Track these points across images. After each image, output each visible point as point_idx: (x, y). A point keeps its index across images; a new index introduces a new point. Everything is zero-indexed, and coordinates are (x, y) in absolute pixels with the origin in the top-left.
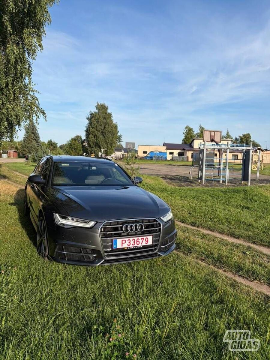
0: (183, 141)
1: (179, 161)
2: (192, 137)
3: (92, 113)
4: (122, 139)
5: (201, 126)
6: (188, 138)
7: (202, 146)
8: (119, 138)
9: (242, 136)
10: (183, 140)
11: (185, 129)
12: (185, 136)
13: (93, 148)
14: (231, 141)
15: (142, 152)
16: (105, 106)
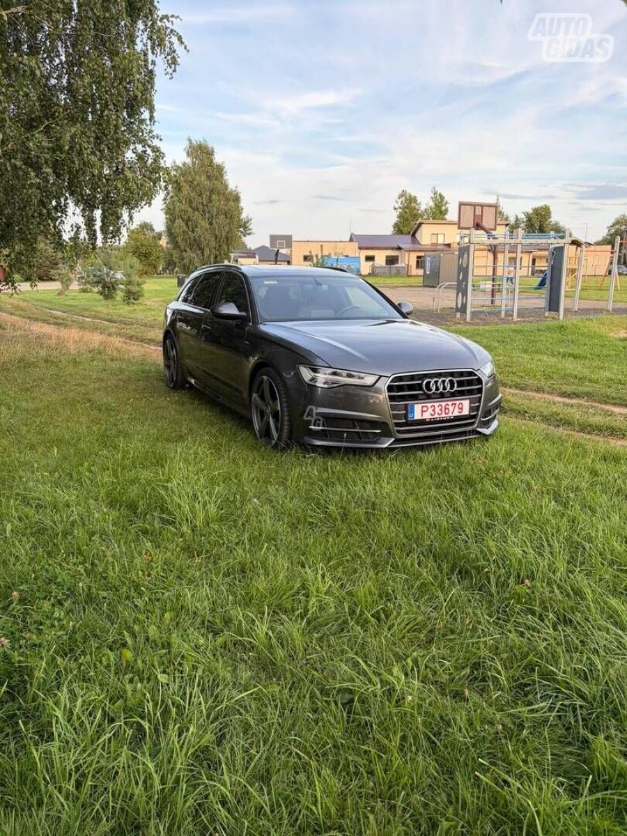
0: (394, 227)
1: (390, 277)
2: (415, 216)
3: (179, 167)
4: (251, 227)
5: (437, 188)
6: (407, 220)
7: (466, 240)
8: (245, 226)
9: (530, 211)
10: (396, 226)
11: (399, 198)
12: (400, 216)
13: (185, 251)
14: (507, 225)
15: (302, 259)
16: (206, 148)
